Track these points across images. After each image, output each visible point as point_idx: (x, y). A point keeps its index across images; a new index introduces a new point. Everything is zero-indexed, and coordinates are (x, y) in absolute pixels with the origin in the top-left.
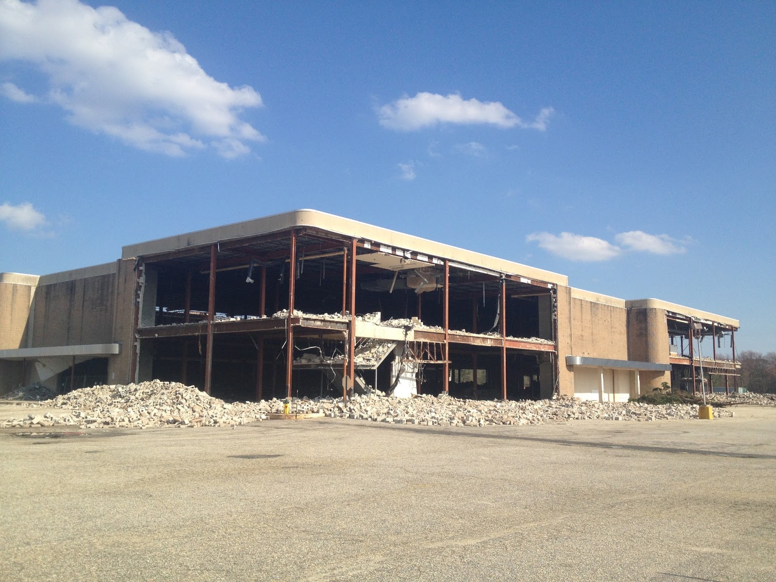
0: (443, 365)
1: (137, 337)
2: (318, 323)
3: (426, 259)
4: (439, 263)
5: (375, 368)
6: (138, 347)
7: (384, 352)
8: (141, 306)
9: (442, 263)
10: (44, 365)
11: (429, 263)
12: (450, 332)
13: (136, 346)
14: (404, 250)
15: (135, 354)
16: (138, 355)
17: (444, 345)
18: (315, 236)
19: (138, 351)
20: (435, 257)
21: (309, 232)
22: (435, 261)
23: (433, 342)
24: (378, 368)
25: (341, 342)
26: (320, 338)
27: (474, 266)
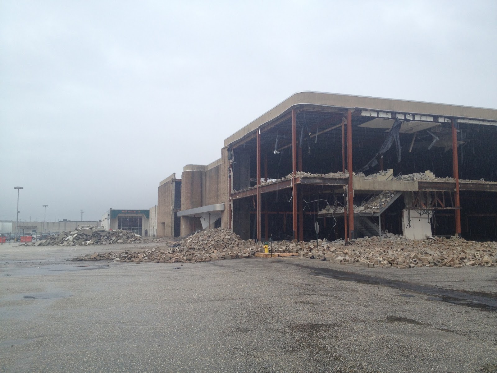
0: (453, 211)
1: (231, 199)
2: (318, 181)
3: (431, 119)
4: (446, 121)
5: (379, 215)
6: (232, 205)
7: (387, 202)
8: (232, 178)
9: (450, 121)
10: (205, 220)
11: (434, 123)
12: (460, 181)
13: (230, 205)
14: (405, 114)
15: (230, 210)
16: (232, 211)
17: (454, 194)
18: (312, 112)
19: (232, 208)
20: (441, 117)
21: (305, 109)
22: (441, 120)
23: (442, 191)
24: (381, 215)
25: (343, 195)
26: (332, 192)
27: (489, 121)
